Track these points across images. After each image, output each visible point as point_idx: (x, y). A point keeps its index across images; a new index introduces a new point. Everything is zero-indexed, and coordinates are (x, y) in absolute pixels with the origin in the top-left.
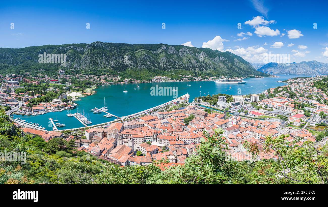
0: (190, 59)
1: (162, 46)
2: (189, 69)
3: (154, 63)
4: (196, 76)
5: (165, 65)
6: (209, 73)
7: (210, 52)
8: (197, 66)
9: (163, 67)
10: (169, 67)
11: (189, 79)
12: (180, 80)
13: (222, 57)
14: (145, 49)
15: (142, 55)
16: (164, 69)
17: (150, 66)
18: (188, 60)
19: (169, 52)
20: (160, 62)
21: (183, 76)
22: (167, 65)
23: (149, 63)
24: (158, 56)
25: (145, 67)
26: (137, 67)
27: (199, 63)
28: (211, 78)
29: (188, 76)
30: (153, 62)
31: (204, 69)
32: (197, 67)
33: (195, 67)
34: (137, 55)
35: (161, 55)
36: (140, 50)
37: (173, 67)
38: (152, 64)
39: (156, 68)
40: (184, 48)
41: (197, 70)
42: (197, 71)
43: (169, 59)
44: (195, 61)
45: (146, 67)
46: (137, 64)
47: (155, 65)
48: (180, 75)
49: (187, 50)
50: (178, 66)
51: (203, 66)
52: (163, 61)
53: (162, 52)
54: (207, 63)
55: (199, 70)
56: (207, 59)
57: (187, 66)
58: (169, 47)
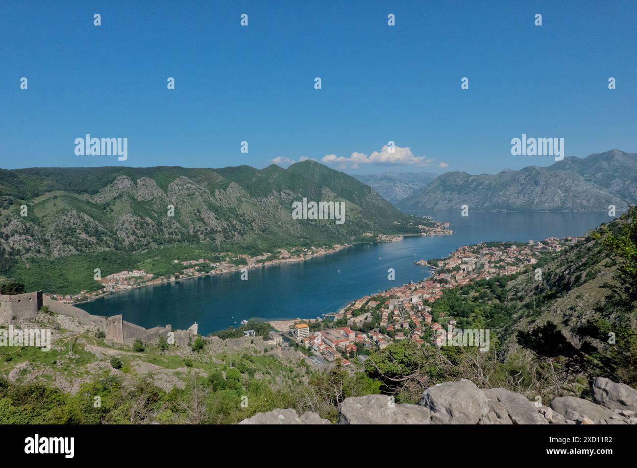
0: (199, 211)
1: (118, 178)
2: (199, 239)
3: (97, 234)
4: (217, 260)
5: (132, 238)
6: (251, 243)
7: (254, 180)
8: (219, 229)
9: (126, 243)
10: (144, 241)
11: (199, 271)
12: (177, 277)
13: (287, 192)
14: (65, 190)
15: (57, 212)
16: (132, 248)
17: (88, 245)
18: (195, 214)
19: (140, 193)
20: (117, 230)
21: (185, 263)
22: (136, 235)
23: (84, 236)
24: (108, 209)
25: (74, 250)
26: (49, 253)
27: (223, 219)
28: (254, 259)
29: (197, 260)
30: (97, 231)
31: (236, 233)
32: (220, 232)
33: (213, 232)
34: (43, 214)
35: (117, 207)
36: (48, 195)
37: (155, 241)
38: (93, 239)
39: (107, 249)
40: (181, 179)
41: (219, 238)
42: (218, 242)
43: (142, 218)
44: (212, 215)
45: (78, 250)
46: (46, 242)
47: (105, 239)
48: (176, 261)
49: (189, 183)
50: (169, 234)
51: (234, 226)
52: (125, 226)
53: (120, 196)
54: (244, 214)
55: (225, 237)
56: (244, 204)
57: (191, 231)
58: (139, 181)
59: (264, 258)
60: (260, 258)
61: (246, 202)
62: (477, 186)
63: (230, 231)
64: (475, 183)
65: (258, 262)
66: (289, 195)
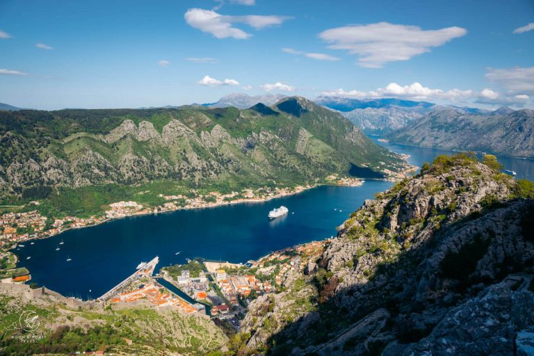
0: (184, 151)
1: (125, 122)
2: (182, 176)
3: (106, 169)
4: (192, 196)
5: (131, 173)
6: (224, 181)
8: (199, 168)
9: (126, 177)
10: (139, 176)
11: (177, 205)
12: (159, 210)
13: (265, 133)
14: (86, 132)
15: (80, 151)
16: (129, 181)
17: (98, 177)
18: (181, 154)
19: (140, 134)
20: (120, 167)
21: (167, 198)
22: (134, 171)
23: (96, 171)
24: (115, 148)
25: (89, 182)
26: (73, 183)
27: (203, 159)
28: (223, 197)
29: (177, 196)
30: (106, 167)
31: (213, 172)
32: (199, 170)
33: (194, 170)
34: (70, 152)
35: (122, 147)
36: (74, 136)
37: (147, 176)
38: (103, 174)
39: (112, 182)
40: (174, 122)
41: (198, 176)
42: (197, 179)
43: (139, 157)
44: (195, 156)
45: (91, 182)
46: (70, 175)
47: (111, 173)
48: (161, 195)
49: (180, 125)
50: (159, 171)
51: (212, 166)
52: (126, 164)
53: (125, 137)
54: (223, 155)
55: (203, 176)
56: (224, 145)
57: (176, 169)
58: (140, 124)
59: (232, 196)
60: (228, 196)
61: (226, 143)
62: (464, 126)
63: (208, 170)
64: (463, 123)
65: (226, 199)
66: (266, 136)
